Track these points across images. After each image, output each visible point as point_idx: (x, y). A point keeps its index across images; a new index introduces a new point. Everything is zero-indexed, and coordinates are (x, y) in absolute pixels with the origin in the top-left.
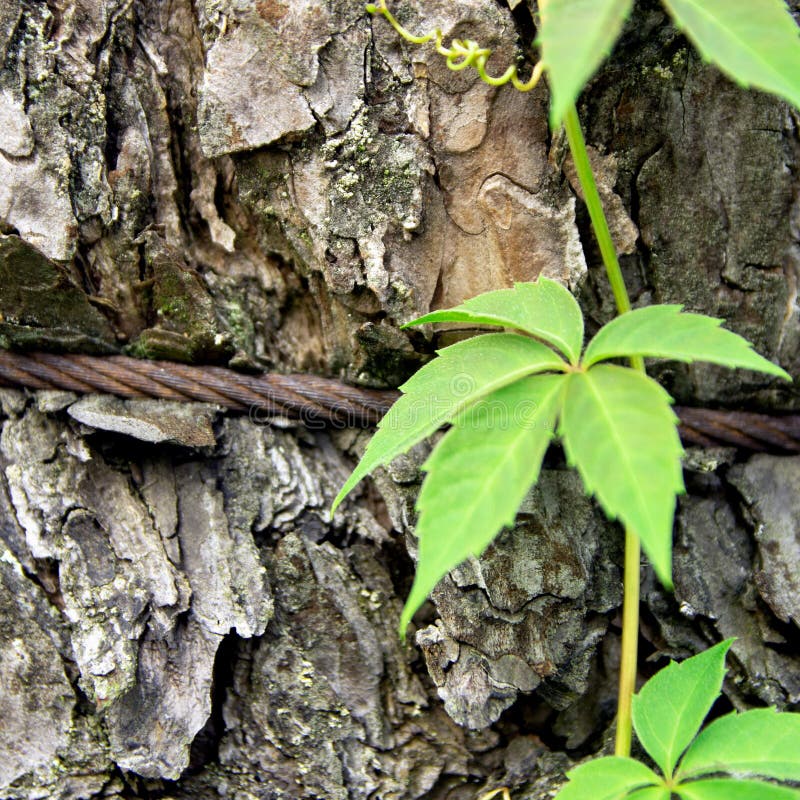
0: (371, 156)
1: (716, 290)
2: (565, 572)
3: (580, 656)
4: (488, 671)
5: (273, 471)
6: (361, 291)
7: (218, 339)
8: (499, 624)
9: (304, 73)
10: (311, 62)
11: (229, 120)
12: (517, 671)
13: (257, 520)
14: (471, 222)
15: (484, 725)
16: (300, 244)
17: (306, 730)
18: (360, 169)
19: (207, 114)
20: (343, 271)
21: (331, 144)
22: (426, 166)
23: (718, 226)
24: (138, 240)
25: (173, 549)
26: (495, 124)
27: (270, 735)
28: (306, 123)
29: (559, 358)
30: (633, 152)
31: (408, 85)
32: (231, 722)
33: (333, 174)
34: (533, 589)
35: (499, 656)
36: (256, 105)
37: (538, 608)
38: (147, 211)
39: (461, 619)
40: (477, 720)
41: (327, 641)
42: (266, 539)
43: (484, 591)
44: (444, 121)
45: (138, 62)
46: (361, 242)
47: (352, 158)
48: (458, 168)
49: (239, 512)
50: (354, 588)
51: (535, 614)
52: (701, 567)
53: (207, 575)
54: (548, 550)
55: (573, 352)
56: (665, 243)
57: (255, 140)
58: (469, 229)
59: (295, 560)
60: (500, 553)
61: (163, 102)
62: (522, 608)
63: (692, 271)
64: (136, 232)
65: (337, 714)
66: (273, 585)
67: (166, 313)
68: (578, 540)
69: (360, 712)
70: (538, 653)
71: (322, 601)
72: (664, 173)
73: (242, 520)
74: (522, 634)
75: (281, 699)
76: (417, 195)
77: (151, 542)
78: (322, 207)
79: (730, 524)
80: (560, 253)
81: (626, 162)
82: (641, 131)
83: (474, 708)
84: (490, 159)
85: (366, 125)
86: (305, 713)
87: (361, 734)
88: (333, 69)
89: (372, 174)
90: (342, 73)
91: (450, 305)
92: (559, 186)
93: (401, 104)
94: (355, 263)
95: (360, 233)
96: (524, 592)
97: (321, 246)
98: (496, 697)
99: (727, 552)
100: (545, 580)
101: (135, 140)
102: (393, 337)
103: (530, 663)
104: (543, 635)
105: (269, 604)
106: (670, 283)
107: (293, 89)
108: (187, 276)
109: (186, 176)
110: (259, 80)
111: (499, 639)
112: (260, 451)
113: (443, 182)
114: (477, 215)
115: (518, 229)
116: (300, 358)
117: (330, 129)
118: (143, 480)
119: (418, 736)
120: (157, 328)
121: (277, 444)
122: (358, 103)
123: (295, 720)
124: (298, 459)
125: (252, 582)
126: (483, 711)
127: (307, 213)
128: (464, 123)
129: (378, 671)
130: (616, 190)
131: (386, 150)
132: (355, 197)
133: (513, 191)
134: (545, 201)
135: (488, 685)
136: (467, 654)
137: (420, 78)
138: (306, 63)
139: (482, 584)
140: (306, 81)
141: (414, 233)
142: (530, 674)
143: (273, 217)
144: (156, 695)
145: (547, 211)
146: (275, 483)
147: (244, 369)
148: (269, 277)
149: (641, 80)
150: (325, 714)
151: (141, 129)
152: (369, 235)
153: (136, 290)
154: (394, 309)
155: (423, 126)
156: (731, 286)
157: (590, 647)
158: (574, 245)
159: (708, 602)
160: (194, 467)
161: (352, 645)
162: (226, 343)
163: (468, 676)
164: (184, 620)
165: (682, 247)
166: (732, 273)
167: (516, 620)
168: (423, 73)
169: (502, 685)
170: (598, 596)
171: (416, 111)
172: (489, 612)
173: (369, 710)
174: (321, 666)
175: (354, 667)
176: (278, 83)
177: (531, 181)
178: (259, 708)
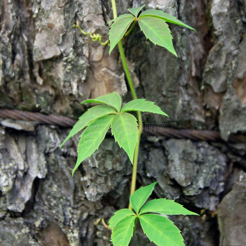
0: (74, 61)
1: (160, 97)
2: (118, 164)
3: (122, 186)
4: (97, 188)
5: (50, 139)
6: (71, 95)
7: (37, 106)
8: (101, 176)
9: (58, 41)
10: (60, 38)
11: (40, 52)
12: (104, 188)
13: (45, 150)
14: (98, 78)
15: (95, 201)
16: (58, 83)
17: (55, 202)
18: (72, 65)
19: (35, 51)
20: (67, 89)
21: (65, 59)
22: (88, 64)
23: (161, 81)
24: (19, 81)
25: (24, 156)
26: (105, 54)
27: (46, 203)
28: (59, 53)
29: (115, 111)
30: (139, 62)
31: (84, 45)
32: (37, 200)
33: (65, 66)
34: (110, 168)
35: (100, 184)
36: (47, 49)
37: (111, 173)
38: (21, 74)
39: (91, 175)
40: (94, 199)
41: (61, 180)
42: (47, 155)
43: (97, 168)
44: (92, 53)
45: (21, 38)
46: (72, 82)
47: (70, 62)
48: (96, 65)
49: (41, 148)
50: (68, 168)
51: (110, 175)
52: (154, 165)
53: (32, 163)
54: (114, 159)
55: (118, 110)
56: (147, 85)
57: (46, 57)
58: (99, 80)
59: (54, 160)
60: (102, 159)
61: (26, 48)
62: (107, 173)
63: (154, 92)
64: (19, 79)
65: (62, 198)
66: (48, 166)
67: (26, 99)
68: (122, 157)
69: (69, 198)
70: (109, 184)
71: (60, 170)
72: (147, 68)
73: (41, 150)
74: (106, 179)
75: (49, 194)
76: (85, 71)
77: (19, 155)
78: (62, 74)
79: (162, 155)
80: (120, 87)
81: (137, 65)
82: (141, 57)
83: (93, 196)
84: (104, 63)
85: (73, 54)
86: (55, 198)
87: (68, 204)
88: (66, 40)
89: (74, 66)
90: (68, 41)
91: (94, 98)
92: (120, 70)
93: (82, 49)
94: (70, 88)
95: (71, 80)
96: (107, 169)
97: (62, 84)
98: (98, 194)
99: (161, 162)
100: (113, 166)
101: (18, 57)
102: (79, 106)
103: (108, 186)
104: (112, 180)
105: (46, 170)
106: (148, 95)
107: (56, 45)
108: (30, 90)
109: (32, 66)
110: (48, 42)
111: (101, 180)
112: (47, 133)
113: (92, 68)
114: (100, 77)
115: (110, 81)
116: (58, 111)
117: (64, 55)
118: (18, 140)
119: (83, 205)
120: (24, 103)
121: (51, 132)
122: (71, 49)
123: (52, 200)
124: (57, 136)
125: (42, 165)
126: (95, 197)
127: (59, 75)
128: (97, 54)
129: (73, 188)
130: (135, 71)
131: (78, 60)
132: (70, 72)
133: (109, 71)
134: (117, 74)
135: (97, 191)
136: (93, 184)
137: (87, 43)
138: (59, 39)
139: (97, 167)
140: (59, 43)
141: (85, 81)
142: (107, 189)
143: (51, 76)
144: (18, 192)
145: (117, 76)
146: (50, 141)
147: (44, 113)
148: (51, 91)
149: (142, 45)
150: (60, 198)
151: (20, 54)
152: (73, 81)
153: (18, 93)
154: (79, 99)
155: (87, 55)
156: (164, 96)
157: (124, 184)
158: (124, 85)
159: (155, 174)
160: (31, 137)
161: (67, 182)
162: (39, 107)
163: (92, 189)
164: (26, 174)
165: (152, 86)
166: (164, 93)
167: (105, 175)
168: (87, 42)
169: (100, 191)
170: (127, 171)
171: (86, 51)
172: (98, 173)
173: (71, 198)
174: (59, 186)
175: (67, 187)
176: (52, 44)
177: (113, 69)
178: (44, 196)
